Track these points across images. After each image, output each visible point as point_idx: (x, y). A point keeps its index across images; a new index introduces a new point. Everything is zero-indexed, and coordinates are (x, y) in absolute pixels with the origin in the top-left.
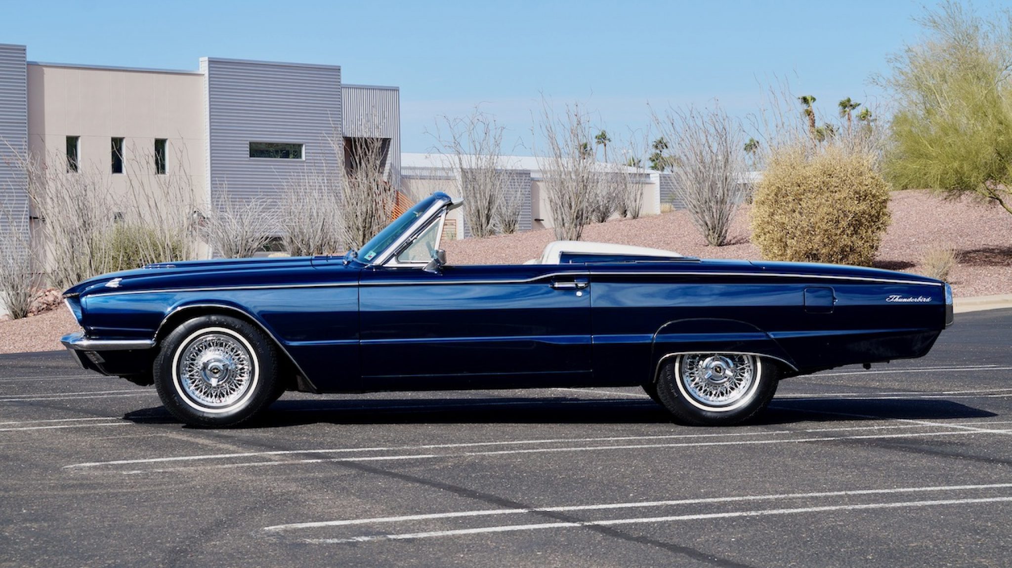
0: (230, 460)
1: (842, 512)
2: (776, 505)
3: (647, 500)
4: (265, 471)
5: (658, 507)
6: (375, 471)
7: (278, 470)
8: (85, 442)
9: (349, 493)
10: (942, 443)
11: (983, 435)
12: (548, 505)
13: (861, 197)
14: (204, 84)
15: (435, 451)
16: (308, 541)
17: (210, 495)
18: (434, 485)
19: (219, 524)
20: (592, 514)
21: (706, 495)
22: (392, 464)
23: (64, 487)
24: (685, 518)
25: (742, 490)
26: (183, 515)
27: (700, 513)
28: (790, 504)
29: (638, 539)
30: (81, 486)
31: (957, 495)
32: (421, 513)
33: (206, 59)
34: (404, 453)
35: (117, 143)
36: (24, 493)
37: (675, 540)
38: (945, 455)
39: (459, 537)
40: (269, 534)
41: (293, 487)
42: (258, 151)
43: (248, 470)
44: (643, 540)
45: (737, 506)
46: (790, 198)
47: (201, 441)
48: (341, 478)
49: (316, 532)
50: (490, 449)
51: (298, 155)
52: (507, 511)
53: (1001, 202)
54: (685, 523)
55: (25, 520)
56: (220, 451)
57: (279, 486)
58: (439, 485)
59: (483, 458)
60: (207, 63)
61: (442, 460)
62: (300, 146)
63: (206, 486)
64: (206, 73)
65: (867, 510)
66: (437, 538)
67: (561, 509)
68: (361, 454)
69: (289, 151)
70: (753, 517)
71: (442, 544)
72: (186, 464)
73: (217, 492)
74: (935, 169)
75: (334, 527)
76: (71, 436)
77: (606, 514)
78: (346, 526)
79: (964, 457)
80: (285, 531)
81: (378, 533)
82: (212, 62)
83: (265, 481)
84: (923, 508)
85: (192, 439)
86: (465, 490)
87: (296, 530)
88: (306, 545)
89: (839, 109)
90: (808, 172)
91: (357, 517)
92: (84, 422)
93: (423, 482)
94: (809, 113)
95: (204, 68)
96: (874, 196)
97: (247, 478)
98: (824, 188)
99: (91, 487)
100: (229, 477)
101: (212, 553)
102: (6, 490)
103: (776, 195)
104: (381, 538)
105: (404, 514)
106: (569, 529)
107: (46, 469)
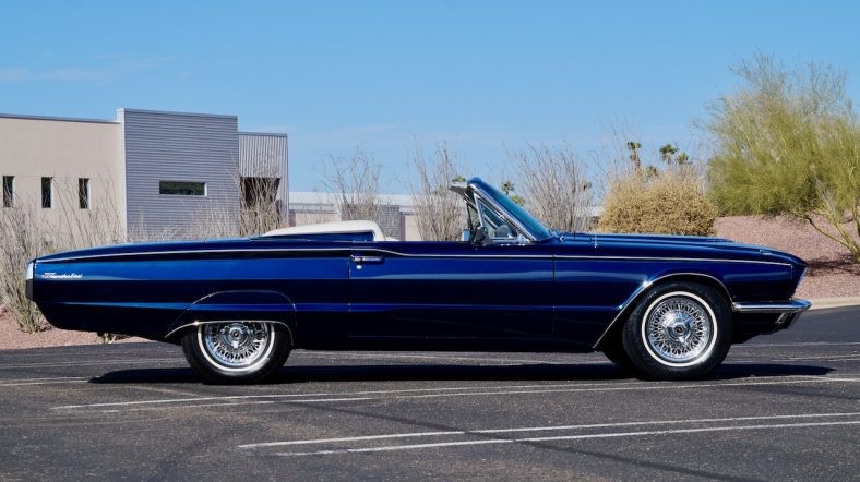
0: (193, 403)
1: (736, 431)
2: (676, 427)
3: (564, 425)
4: (228, 409)
5: (576, 430)
6: (323, 408)
7: (237, 409)
8: (63, 393)
9: (304, 423)
10: (803, 388)
11: (836, 382)
12: (479, 429)
13: (691, 217)
14: (120, 131)
15: (368, 395)
16: (280, 454)
17: (184, 425)
18: (377, 417)
19: (198, 444)
20: (520, 435)
21: (614, 421)
22: (336, 404)
23: (54, 422)
24: (602, 436)
25: (644, 417)
26: (163, 439)
27: (613, 432)
28: (689, 426)
29: (566, 450)
30: (70, 421)
31: (831, 419)
32: (371, 435)
33: (122, 110)
34: (344, 397)
35: (46, 182)
36: (21, 426)
37: (598, 450)
38: (810, 395)
39: (410, 450)
40: (243, 450)
41: (255, 419)
42: (167, 188)
43: (211, 409)
44: (571, 450)
45: (643, 428)
46: (631, 219)
47: (165, 391)
48: (295, 413)
49: (285, 449)
50: (417, 394)
51: (201, 192)
52: (447, 433)
53: (811, 222)
54: (603, 439)
55: (27, 444)
56: (182, 397)
57: (242, 419)
58: (382, 417)
59: (413, 399)
60: (123, 114)
61: (376, 401)
62: (203, 184)
63: (178, 420)
64: (123, 122)
65: (756, 429)
66: (391, 451)
67: (492, 431)
68: (306, 398)
69: (193, 189)
70: (660, 436)
71: (397, 455)
72: (156, 405)
73: (189, 423)
74: (756, 193)
75: (299, 445)
76: (50, 389)
77: (532, 434)
78: (310, 444)
79: (827, 396)
80: (257, 448)
81: (339, 448)
82: (127, 113)
83: (229, 416)
84: (804, 428)
85: (156, 390)
86: (405, 420)
87: (266, 448)
88: (278, 457)
89: (660, 155)
90: (647, 196)
91: (317, 438)
92: (58, 380)
93: (367, 415)
94: (634, 158)
95: (121, 118)
96: (702, 217)
97: (211, 413)
98: (660, 210)
99: (78, 421)
100: (198, 414)
101: (197, 463)
102: (4, 423)
103: (619, 216)
104: (342, 451)
105: (357, 436)
106: (504, 444)
107: (35, 410)
